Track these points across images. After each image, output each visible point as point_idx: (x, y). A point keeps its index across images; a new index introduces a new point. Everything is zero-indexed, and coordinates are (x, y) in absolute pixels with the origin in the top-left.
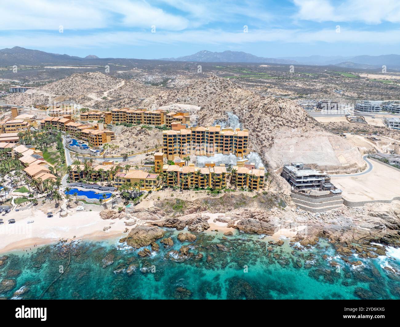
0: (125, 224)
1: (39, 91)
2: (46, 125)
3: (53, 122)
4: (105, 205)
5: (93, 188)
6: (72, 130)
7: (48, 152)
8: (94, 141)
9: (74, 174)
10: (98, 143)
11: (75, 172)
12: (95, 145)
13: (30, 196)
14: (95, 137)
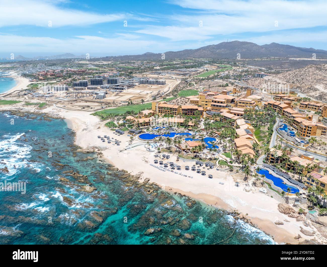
0: (300, 229)
1: (274, 78)
2: (268, 107)
3: (274, 105)
4: (287, 199)
5: (282, 176)
6: (287, 116)
7: (260, 130)
8: (302, 131)
9: (271, 157)
10: (306, 134)
11: (272, 155)
12: (302, 135)
13: (230, 162)
14: (305, 128)
